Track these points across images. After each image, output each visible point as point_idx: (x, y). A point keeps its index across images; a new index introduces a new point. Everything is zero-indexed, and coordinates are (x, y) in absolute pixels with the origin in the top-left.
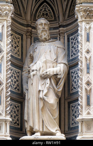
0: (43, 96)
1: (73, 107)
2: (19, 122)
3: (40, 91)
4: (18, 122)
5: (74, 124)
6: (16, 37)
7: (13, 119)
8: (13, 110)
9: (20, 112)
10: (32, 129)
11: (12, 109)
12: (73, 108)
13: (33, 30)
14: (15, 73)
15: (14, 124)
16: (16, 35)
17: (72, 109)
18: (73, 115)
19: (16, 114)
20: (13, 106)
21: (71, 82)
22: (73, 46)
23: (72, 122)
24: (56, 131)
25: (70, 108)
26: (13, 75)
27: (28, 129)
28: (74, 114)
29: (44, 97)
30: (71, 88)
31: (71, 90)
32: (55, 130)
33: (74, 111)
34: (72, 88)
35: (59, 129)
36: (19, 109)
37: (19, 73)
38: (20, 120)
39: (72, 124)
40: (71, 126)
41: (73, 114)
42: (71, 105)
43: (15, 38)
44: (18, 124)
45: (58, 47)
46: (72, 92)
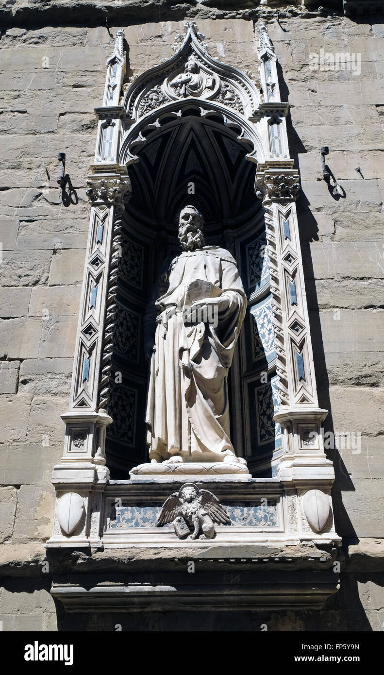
0: (189, 361)
1: (262, 396)
2: (132, 433)
3: (182, 350)
4: (130, 434)
5: (267, 437)
6: (134, 247)
7: (119, 425)
8: (120, 403)
9: (136, 409)
10: (163, 445)
11: (118, 399)
12: (261, 398)
13: (170, 237)
14: (129, 320)
15: (121, 437)
16: (136, 244)
17: (258, 399)
18: (261, 415)
19: (127, 412)
20: (121, 393)
21: (252, 337)
22: (254, 262)
23: (261, 432)
24: (222, 451)
25: (254, 397)
26: (125, 322)
27: (154, 447)
28: (264, 412)
29: (193, 363)
30: (253, 351)
31: (254, 355)
32: (221, 449)
33: (264, 404)
34: (255, 349)
35: (230, 445)
36: (134, 401)
37: (137, 319)
38: (135, 428)
39: (262, 437)
40: (260, 443)
41: (262, 412)
42: (256, 389)
43: (132, 248)
44: (131, 439)
45: (221, 260)
46: (256, 360)
